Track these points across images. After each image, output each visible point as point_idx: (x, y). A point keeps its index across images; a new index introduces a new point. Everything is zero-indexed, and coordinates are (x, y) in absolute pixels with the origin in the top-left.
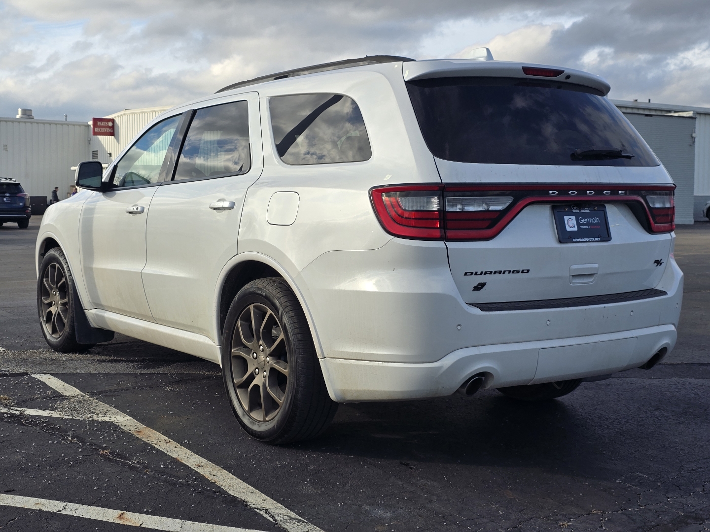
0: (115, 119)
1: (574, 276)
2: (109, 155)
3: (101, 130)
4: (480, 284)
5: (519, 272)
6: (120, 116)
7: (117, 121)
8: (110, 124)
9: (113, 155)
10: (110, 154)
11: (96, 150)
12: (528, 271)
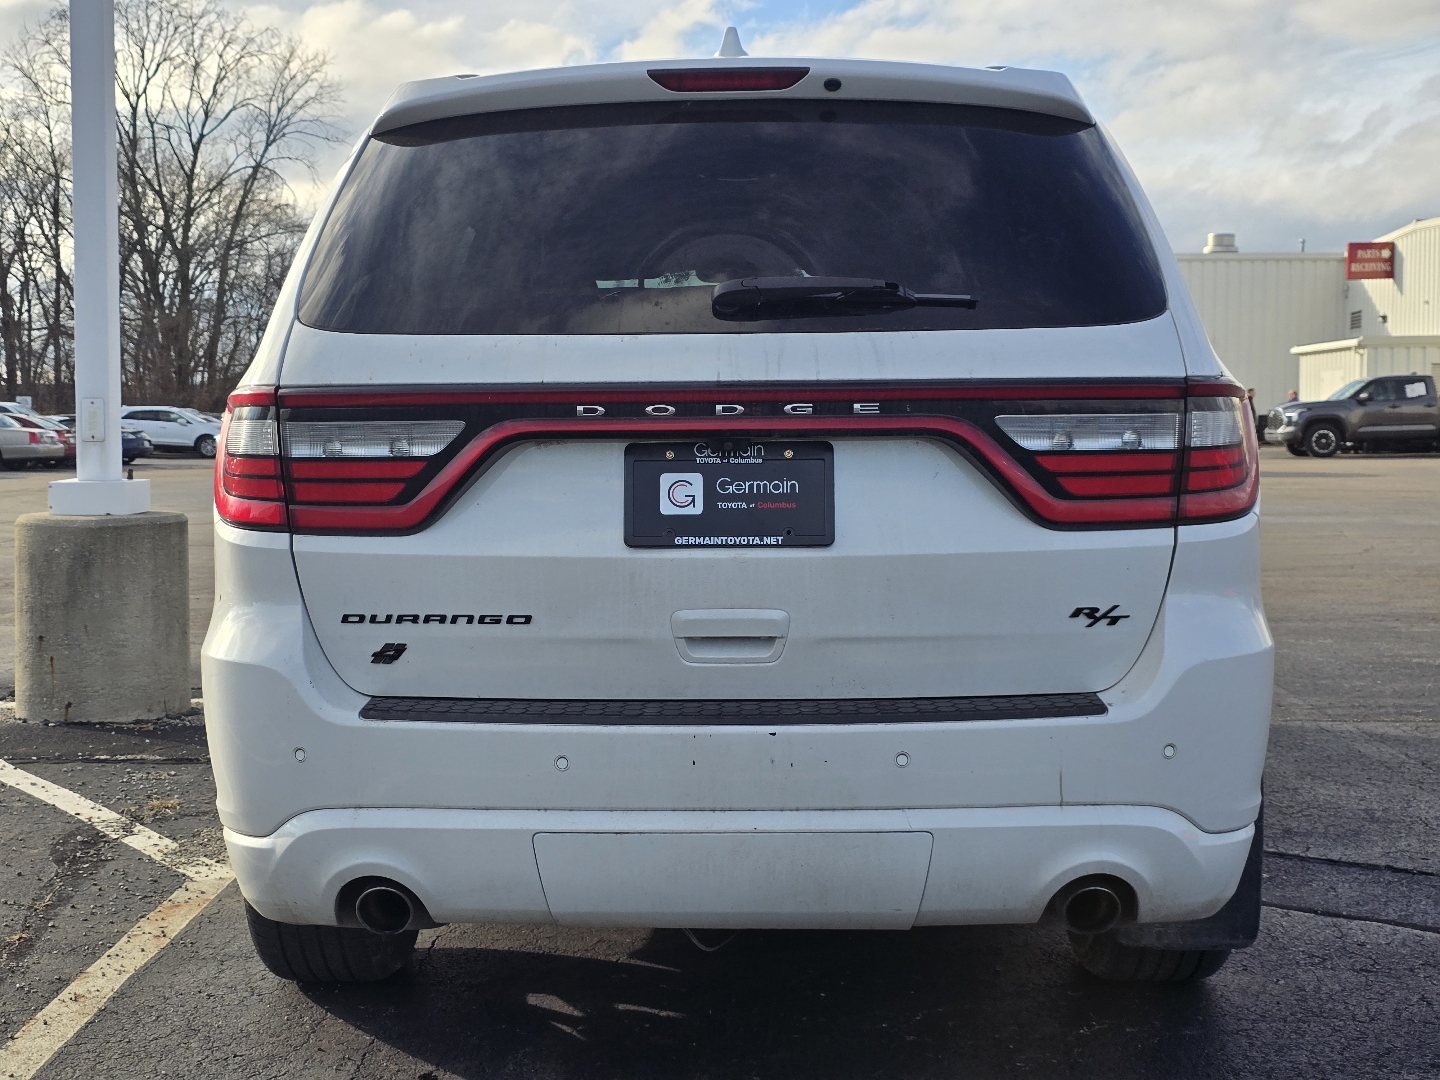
0: (1396, 242)
1: (690, 640)
2: (1381, 319)
3: (1364, 267)
4: (388, 647)
5: (498, 622)
6: (1406, 235)
7: (1400, 246)
8: (1386, 253)
9: (1389, 319)
10: (1384, 318)
11: (1357, 310)
12: (528, 619)
